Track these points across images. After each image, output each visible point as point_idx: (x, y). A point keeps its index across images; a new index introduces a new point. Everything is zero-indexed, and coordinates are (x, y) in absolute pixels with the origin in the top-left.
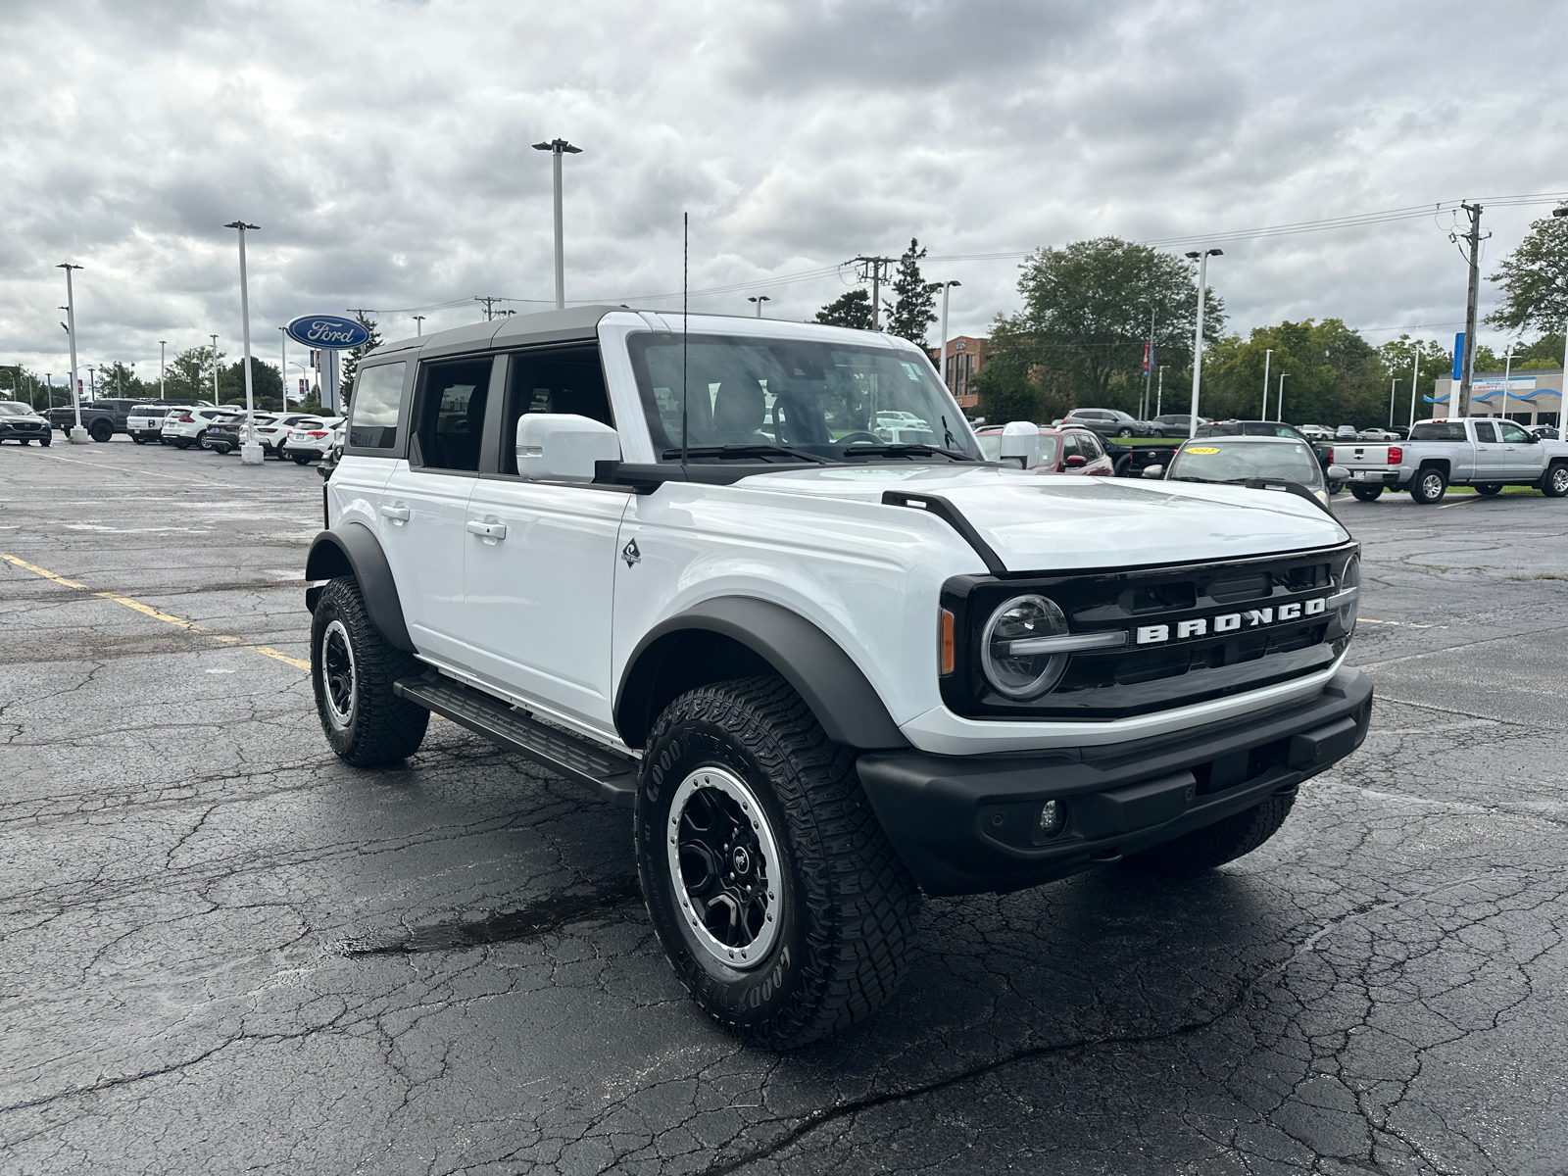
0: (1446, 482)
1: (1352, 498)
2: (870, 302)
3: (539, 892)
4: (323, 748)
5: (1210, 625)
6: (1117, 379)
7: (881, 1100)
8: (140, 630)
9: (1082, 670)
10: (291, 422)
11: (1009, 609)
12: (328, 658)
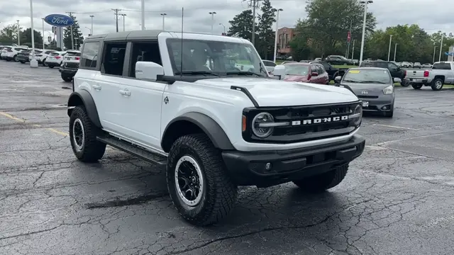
0: (443, 84)
1: (412, 88)
2: (252, 14)
3: (141, 194)
4: (74, 157)
5: (312, 121)
6: (339, 44)
7: (229, 238)
8: (9, 122)
9: (277, 131)
10: (47, 53)
11: (259, 116)
12: (75, 130)
